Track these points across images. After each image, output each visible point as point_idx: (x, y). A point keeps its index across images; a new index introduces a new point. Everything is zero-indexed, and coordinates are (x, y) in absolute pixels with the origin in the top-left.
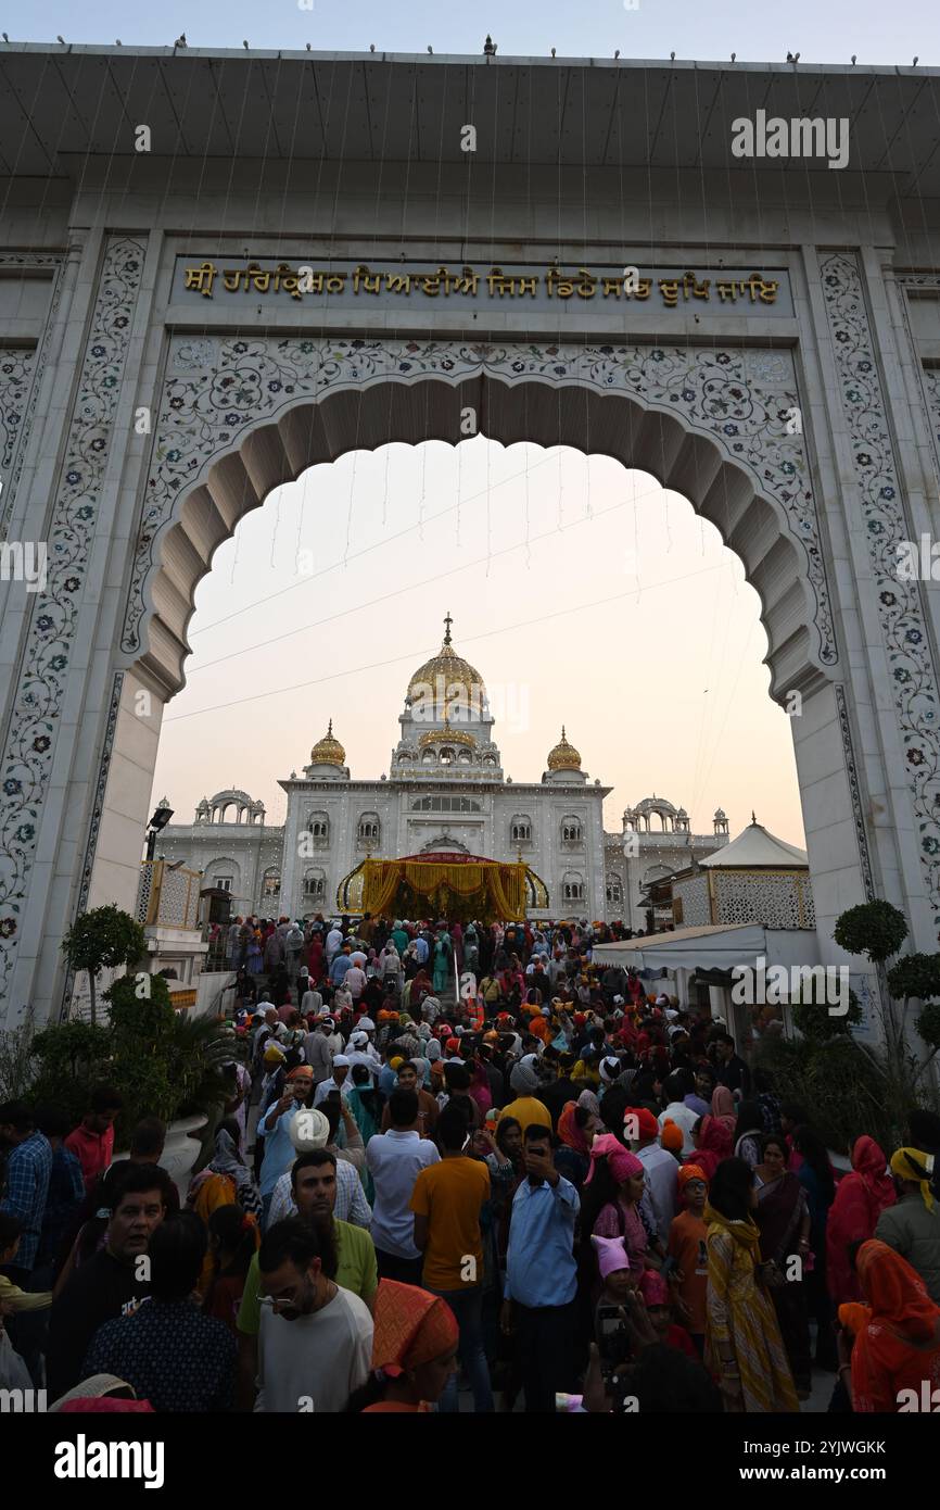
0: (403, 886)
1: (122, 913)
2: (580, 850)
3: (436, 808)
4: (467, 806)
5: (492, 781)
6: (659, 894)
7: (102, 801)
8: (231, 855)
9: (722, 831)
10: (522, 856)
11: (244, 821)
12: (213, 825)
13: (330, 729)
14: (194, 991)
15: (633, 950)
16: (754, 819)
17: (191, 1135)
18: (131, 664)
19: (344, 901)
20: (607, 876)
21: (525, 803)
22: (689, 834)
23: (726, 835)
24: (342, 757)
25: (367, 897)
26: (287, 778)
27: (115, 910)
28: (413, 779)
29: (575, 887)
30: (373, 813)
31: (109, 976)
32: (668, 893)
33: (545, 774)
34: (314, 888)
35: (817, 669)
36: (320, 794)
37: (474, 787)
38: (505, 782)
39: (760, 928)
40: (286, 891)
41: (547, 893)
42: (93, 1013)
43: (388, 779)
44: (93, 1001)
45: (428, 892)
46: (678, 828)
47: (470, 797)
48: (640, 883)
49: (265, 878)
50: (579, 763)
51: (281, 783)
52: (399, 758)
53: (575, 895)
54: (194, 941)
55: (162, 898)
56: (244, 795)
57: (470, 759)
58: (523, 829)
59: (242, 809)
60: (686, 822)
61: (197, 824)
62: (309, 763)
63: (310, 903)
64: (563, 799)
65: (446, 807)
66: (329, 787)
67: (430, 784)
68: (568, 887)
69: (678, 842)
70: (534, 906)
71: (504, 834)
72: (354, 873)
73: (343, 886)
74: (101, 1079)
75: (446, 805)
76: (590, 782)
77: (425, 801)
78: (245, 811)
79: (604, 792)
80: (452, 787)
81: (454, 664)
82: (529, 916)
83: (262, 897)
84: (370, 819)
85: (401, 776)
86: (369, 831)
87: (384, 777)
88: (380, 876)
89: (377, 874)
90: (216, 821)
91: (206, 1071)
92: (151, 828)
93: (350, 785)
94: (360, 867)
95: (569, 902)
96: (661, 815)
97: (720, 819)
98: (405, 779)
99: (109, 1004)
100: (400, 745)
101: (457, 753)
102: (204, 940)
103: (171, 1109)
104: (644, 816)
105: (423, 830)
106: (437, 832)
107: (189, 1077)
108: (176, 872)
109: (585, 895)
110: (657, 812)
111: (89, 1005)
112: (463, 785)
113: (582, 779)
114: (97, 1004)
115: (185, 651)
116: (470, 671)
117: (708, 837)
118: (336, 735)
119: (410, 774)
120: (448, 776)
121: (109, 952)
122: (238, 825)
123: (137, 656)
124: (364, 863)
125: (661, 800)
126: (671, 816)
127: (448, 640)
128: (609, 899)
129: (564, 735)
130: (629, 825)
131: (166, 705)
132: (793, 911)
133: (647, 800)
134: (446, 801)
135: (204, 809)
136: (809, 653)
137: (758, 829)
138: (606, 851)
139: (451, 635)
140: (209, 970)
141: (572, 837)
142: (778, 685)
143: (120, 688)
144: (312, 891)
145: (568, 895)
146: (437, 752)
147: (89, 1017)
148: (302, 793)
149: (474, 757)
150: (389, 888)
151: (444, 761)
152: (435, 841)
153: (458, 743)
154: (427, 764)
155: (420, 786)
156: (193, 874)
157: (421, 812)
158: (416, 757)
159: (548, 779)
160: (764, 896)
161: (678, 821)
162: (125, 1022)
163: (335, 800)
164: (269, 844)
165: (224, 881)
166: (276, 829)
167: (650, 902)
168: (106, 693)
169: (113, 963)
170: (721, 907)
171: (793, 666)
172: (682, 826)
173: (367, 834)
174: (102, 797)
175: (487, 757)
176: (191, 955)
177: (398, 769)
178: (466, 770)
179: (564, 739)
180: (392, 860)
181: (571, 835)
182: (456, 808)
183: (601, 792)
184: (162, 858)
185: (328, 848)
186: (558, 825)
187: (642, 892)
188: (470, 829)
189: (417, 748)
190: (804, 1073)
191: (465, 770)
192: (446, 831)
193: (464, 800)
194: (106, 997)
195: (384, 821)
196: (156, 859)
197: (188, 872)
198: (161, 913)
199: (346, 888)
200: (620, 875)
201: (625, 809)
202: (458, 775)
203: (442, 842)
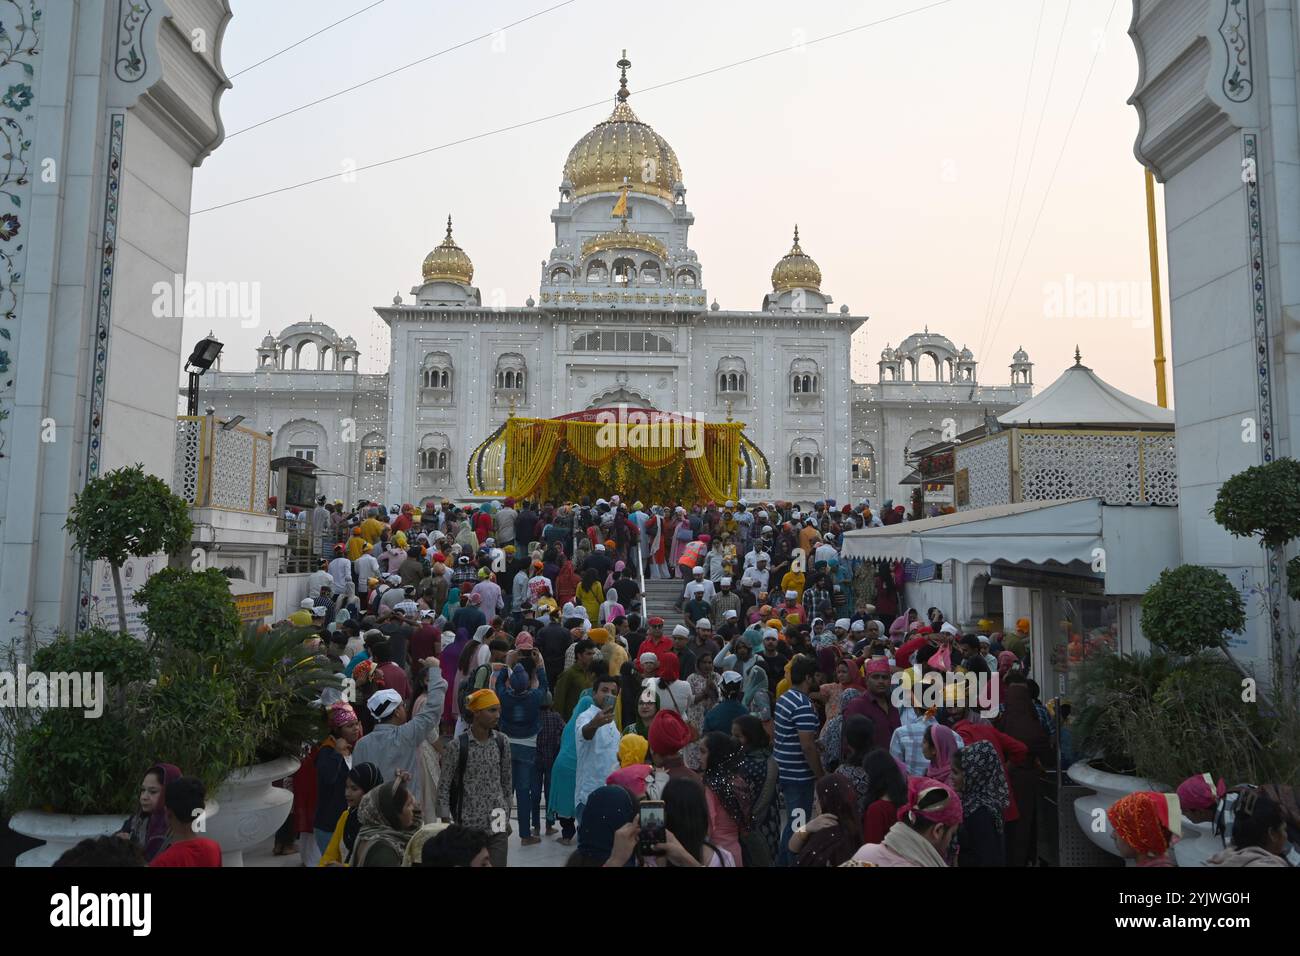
0: (563, 456)
1: (153, 480)
2: (816, 408)
3: (608, 347)
4: (651, 344)
5: (690, 308)
6: (935, 465)
7: (108, 315)
8: (312, 415)
9: (1022, 380)
10: (733, 416)
11: (328, 366)
12: (283, 373)
13: (449, 231)
14: (270, 595)
15: (907, 535)
16: (1078, 358)
17: (278, 784)
18: (135, 101)
19: (479, 481)
20: (854, 444)
21: (735, 340)
22: (975, 385)
23: (1028, 386)
24: (468, 273)
25: (511, 472)
26: (388, 304)
27: (139, 474)
28: (574, 305)
29: (807, 460)
30: (516, 355)
31: (142, 569)
32: (948, 463)
33: (767, 298)
34: (434, 461)
35: (1219, 109)
36: (439, 326)
37: (664, 317)
38: (709, 309)
39: (1095, 504)
40: (394, 464)
41: (768, 468)
42: (122, 619)
43: (537, 305)
44: (120, 606)
45: (599, 463)
46: (959, 377)
47: (658, 331)
48: (906, 451)
49: (363, 448)
50: (819, 282)
51: (381, 311)
52: (553, 275)
53: (808, 471)
54: (265, 530)
55: (215, 469)
56: (326, 328)
57: (658, 276)
58: (734, 377)
59: (325, 348)
60: (971, 367)
61: (262, 370)
62: (420, 281)
63: (429, 481)
64: (794, 334)
65: (623, 346)
66: (449, 316)
67: (599, 312)
68: (797, 460)
69: (957, 396)
70: (749, 485)
71: (707, 384)
72: (490, 440)
73: (476, 459)
74: (142, 710)
75: (622, 343)
76: (833, 309)
77: (593, 337)
78: (329, 353)
79: (853, 324)
80: (632, 315)
81: (634, 133)
82: (743, 501)
83: (361, 474)
84: (511, 363)
85: (556, 300)
86: (511, 381)
87: (530, 303)
88: (530, 442)
89: (523, 439)
90: (288, 366)
91: (293, 700)
92: (193, 369)
93: (481, 314)
94: (499, 433)
95: (797, 481)
96: (935, 357)
97: (1021, 364)
98: (562, 305)
99: (144, 608)
100: (553, 255)
101: (638, 267)
102: (281, 528)
103: (247, 751)
104: (910, 359)
105: (589, 379)
106: (609, 383)
107: (269, 707)
108: (232, 432)
109: (821, 471)
110: (929, 353)
111: (115, 611)
112: (647, 313)
113: (822, 306)
114: (127, 610)
115: (220, 84)
116: (658, 143)
117: (1000, 390)
118: (458, 240)
119: (569, 297)
120: (627, 299)
121: (138, 534)
122: (320, 372)
123: (143, 87)
124: (504, 426)
125: (937, 336)
126: (949, 359)
127: (623, 95)
128: (855, 476)
129: (796, 239)
130: (888, 372)
131: (195, 169)
132: (1130, 486)
133: (916, 336)
134: (622, 337)
135: (270, 349)
136: (1208, 82)
137: (1082, 373)
138: (854, 409)
139: (629, 87)
140: (291, 570)
141: (806, 389)
142: (1150, 138)
143: (120, 139)
144: (431, 466)
145: (798, 471)
146: (609, 265)
147: (117, 628)
148: (412, 326)
149: (663, 273)
150: (543, 459)
151: (619, 279)
152: (607, 395)
153: (640, 251)
154: (594, 284)
155: (584, 315)
156: (258, 436)
157: (586, 353)
158: (577, 272)
159: (772, 305)
160: (1090, 465)
161: (959, 366)
162: (169, 631)
163: (460, 336)
164: (366, 398)
165: (305, 452)
166: (377, 377)
167: (919, 477)
168: (99, 146)
169: (144, 550)
170: (1027, 481)
171: (1176, 107)
172: (965, 373)
173: (508, 386)
174: (108, 309)
175: (683, 272)
176: (263, 549)
177: (551, 290)
178: (651, 292)
179: (796, 246)
180: (546, 418)
181: (804, 385)
182: (637, 347)
183: (848, 324)
184: (210, 412)
185: (452, 406)
186: (786, 371)
187: (907, 464)
188: (659, 376)
189: (578, 260)
190: (1152, 701)
191: (649, 292)
192: (622, 380)
193: (649, 336)
194: (139, 598)
195: (531, 365)
196: (202, 412)
197: (252, 433)
198: (214, 490)
199: (480, 460)
200: (873, 443)
201: (883, 348)
202: (640, 299)
203: (618, 396)
